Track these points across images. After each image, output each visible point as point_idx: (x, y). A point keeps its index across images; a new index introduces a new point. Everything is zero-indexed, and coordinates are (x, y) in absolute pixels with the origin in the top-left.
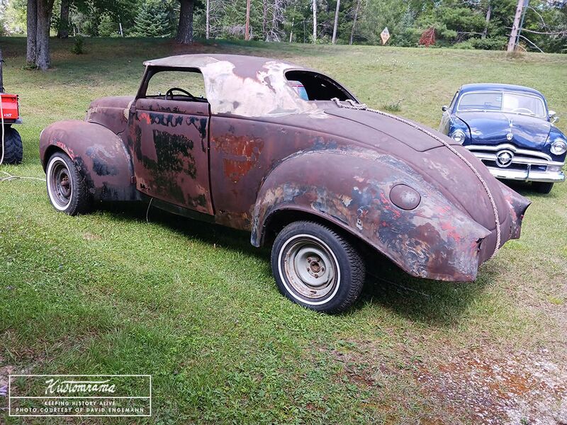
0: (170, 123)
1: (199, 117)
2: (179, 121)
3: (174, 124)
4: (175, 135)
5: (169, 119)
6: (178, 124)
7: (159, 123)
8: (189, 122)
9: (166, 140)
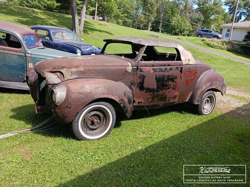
0: (166, 71)
1: (180, 67)
2: (171, 69)
3: (168, 71)
4: (169, 75)
5: (165, 69)
6: (171, 71)
7: (159, 71)
8: (175, 69)
9: (163, 78)
